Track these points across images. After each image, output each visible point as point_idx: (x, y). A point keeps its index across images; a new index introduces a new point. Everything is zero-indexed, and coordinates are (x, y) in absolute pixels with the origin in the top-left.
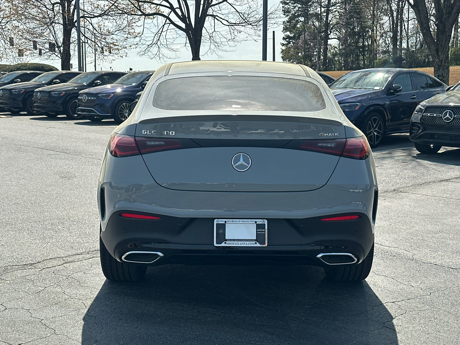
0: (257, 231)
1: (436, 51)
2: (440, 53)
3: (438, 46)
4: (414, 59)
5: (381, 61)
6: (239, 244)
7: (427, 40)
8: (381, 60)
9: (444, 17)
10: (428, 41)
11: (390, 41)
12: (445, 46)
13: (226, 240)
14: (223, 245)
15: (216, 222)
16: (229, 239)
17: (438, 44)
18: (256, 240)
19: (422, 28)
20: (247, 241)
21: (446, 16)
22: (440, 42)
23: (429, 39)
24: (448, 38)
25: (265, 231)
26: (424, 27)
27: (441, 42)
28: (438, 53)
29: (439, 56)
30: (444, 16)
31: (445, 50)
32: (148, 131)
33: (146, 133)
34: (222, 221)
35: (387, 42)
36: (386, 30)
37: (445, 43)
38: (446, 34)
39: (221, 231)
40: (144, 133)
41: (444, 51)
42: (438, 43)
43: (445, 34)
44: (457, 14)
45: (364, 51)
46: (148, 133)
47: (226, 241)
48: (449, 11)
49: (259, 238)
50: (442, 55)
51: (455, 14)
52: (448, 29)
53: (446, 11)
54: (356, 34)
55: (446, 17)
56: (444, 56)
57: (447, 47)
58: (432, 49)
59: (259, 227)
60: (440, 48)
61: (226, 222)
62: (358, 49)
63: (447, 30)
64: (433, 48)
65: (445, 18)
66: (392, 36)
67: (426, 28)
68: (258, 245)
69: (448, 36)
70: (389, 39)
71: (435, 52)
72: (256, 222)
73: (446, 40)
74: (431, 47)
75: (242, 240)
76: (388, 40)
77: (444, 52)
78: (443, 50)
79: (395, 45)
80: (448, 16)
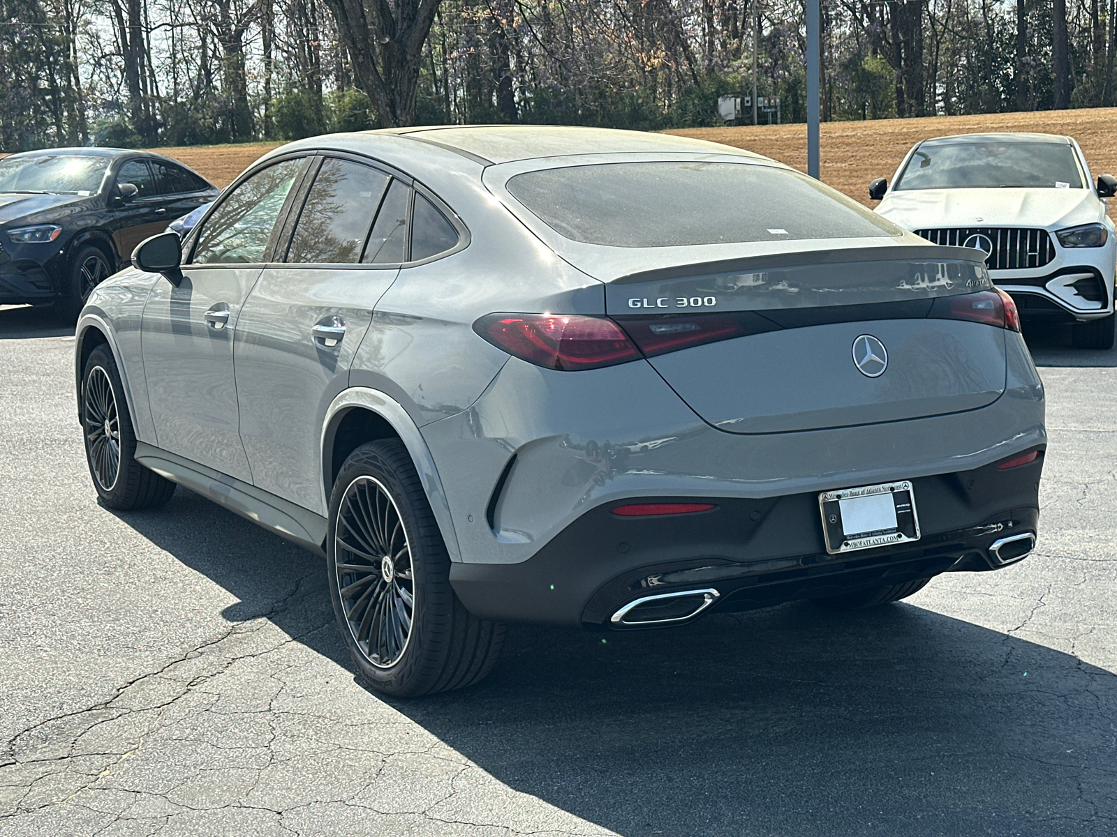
0: (897, 510)
1: (390, 106)
2: (398, 112)
3: (393, 94)
4: (187, 123)
5: (106, 128)
6: (872, 542)
7: (368, 79)
8: (106, 125)
9: (399, 27)
10: (370, 83)
11: (120, 76)
12: (408, 95)
13: (845, 538)
14: (843, 549)
15: (821, 498)
16: (850, 536)
17: (393, 90)
18: (897, 530)
19: (354, 52)
20: (884, 534)
21: (402, 25)
22: (396, 86)
23: (371, 77)
24: (414, 77)
25: (911, 507)
26: (360, 50)
27: (398, 85)
28: (394, 113)
29: (396, 118)
30: (400, 24)
31: (408, 105)
32: (645, 300)
33: (639, 305)
34: (831, 496)
35: (114, 81)
36: (107, 51)
37: (409, 87)
38: (409, 68)
39: (833, 520)
40: (634, 304)
41: (408, 108)
42: (393, 87)
43: (406, 68)
44: (428, 22)
45: (56, 101)
46: (645, 305)
47: (846, 540)
48: (408, 14)
49: (904, 523)
50: (404, 115)
51: (424, 21)
52: (411, 55)
53: (403, 13)
54: (30, 57)
55: (404, 27)
56: (408, 117)
57: (412, 96)
58: (380, 102)
59: (901, 498)
60: (398, 99)
61: (839, 497)
62: (41, 97)
63: (409, 57)
64: (382, 98)
65: (401, 29)
66: (123, 67)
67: (362, 52)
68: (905, 539)
69: (412, 71)
70: (118, 73)
71: (388, 109)
72: (892, 489)
73: (409, 80)
74: (377, 97)
75: (873, 532)
76: (115, 76)
77: (407, 110)
78: (406, 104)
79: (134, 88)
80: (409, 27)
